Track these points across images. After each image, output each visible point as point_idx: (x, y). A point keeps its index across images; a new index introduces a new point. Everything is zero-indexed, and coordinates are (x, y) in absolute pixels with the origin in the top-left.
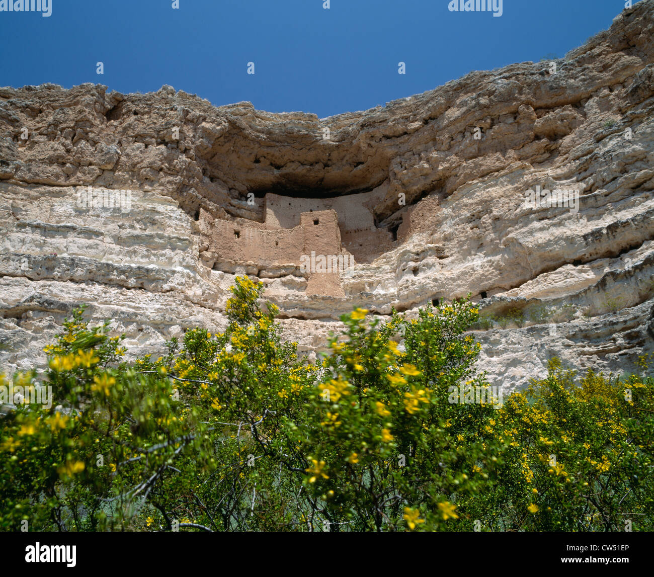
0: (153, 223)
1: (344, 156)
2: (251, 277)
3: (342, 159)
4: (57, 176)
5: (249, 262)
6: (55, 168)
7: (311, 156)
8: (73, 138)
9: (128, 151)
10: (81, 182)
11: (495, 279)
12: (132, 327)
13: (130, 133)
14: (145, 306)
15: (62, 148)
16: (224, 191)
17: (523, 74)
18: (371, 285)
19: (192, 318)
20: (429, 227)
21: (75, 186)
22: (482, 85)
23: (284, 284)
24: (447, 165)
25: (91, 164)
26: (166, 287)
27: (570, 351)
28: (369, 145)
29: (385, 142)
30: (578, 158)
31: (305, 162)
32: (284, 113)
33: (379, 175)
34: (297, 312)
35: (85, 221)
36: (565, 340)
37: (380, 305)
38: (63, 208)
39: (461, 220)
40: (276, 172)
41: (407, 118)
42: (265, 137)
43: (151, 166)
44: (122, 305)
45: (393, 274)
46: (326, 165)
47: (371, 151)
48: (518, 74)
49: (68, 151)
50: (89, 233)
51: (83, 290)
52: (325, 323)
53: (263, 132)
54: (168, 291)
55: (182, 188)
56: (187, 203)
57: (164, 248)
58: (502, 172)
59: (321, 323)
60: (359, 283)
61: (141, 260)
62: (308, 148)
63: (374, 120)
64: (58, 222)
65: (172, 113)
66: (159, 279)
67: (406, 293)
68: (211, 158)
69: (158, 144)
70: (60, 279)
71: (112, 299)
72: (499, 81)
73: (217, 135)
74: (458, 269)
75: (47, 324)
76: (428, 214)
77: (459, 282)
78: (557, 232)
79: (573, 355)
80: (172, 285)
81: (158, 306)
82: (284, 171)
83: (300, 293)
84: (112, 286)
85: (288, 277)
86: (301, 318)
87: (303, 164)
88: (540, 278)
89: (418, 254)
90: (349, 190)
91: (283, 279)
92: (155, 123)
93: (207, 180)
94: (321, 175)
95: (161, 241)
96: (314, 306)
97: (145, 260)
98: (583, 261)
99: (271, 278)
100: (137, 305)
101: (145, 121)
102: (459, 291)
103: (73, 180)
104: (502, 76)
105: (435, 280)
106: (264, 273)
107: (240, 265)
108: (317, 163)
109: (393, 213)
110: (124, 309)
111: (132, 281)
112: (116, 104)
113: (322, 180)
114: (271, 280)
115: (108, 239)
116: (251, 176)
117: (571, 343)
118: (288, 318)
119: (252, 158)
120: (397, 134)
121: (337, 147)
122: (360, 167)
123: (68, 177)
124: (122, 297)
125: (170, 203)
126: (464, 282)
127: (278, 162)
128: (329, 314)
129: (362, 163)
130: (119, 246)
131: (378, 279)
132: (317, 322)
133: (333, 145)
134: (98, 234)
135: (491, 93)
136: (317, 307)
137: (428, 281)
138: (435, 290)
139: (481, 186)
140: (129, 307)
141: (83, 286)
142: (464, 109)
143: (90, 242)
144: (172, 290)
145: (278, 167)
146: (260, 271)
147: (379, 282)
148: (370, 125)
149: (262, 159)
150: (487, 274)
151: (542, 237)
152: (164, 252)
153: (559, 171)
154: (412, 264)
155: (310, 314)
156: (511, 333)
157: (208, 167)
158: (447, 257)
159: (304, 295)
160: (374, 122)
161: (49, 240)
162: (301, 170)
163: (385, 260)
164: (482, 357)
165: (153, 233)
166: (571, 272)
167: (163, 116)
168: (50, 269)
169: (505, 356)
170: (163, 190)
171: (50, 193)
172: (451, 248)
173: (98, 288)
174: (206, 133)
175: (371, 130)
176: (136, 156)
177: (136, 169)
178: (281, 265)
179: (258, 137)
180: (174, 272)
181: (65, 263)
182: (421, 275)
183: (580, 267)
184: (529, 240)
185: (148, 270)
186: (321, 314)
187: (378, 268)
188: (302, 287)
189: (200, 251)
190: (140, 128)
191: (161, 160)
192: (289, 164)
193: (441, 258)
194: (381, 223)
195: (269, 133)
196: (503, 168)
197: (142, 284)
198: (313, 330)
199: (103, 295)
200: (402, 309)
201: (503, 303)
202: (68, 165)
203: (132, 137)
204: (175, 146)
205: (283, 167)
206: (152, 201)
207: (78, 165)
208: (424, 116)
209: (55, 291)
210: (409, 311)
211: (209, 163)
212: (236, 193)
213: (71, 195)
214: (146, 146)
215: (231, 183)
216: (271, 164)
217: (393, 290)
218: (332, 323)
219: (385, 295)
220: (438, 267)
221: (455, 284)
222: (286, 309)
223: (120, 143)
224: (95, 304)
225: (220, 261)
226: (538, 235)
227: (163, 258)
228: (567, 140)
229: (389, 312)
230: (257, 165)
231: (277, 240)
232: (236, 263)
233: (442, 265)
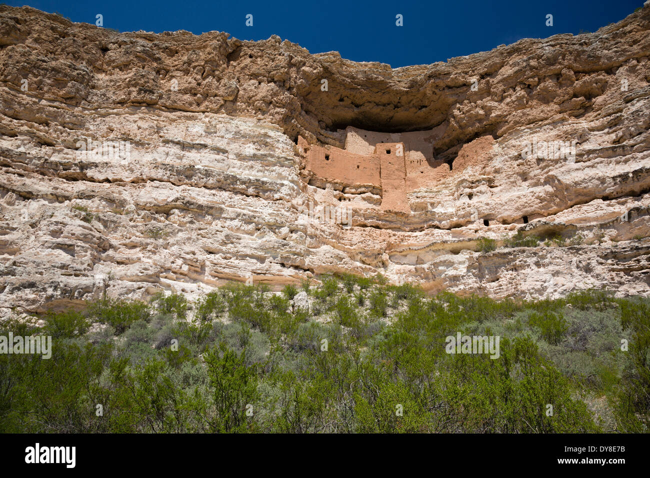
0: (266, 144)
1: (412, 100)
2: (338, 192)
3: (409, 103)
4: (191, 104)
5: (335, 181)
6: (188, 97)
7: (385, 99)
8: (203, 74)
9: (245, 86)
10: (209, 110)
11: (536, 206)
12: (251, 227)
13: (247, 71)
14: (261, 210)
15: (194, 81)
16: (316, 123)
17: (566, 44)
18: (432, 204)
19: (296, 223)
20: (482, 161)
21: (204, 112)
22: (532, 50)
23: (364, 199)
24: (499, 113)
25: (216, 95)
26: (277, 196)
27: (603, 267)
28: (434, 93)
29: (447, 92)
30: (610, 115)
31: (380, 103)
32: (364, 62)
33: (439, 118)
34: (375, 222)
35: (213, 140)
36: (599, 258)
37: (440, 221)
38: (196, 129)
39: (510, 158)
40: (356, 110)
41: (466, 73)
42: (349, 81)
43: (263, 99)
44: (243, 209)
45: (451, 197)
46: (396, 107)
47: (435, 98)
48: (562, 43)
49: (199, 84)
50: (218, 150)
51: (214, 195)
52: (396, 233)
53: (348, 77)
54: (277, 200)
55: (286, 119)
56: (289, 130)
57: (275, 165)
58: (546, 122)
59: (394, 232)
60: (422, 203)
61: (257, 174)
62: (383, 91)
63: (439, 72)
64: (192, 140)
65: (280, 57)
66: (272, 190)
67: (463, 213)
68: (306, 96)
69: (269, 82)
70: (196, 185)
71: (236, 204)
72: (547, 48)
73: (313, 78)
74: (505, 197)
75: (190, 219)
76: (480, 151)
77: (506, 207)
78: (591, 172)
79: (605, 271)
80: (282, 195)
81: (271, 211)
82: (362, 109)
83: (377, 208)
84: (236, 193)
85: (367, 194)
86: (377, 227)
87: (378, 105)
88: (575, 208)
89: (473, 183)
90: (412, 128)
91: (363, 195)
92: (266, 65)
93: (303, 113)
94: (391, 114)
95: (273, 160)
96: (388, 219)
97: (260, 174)
98: (610, 197)
99: (353, 194)
100: (255, 210)
101: (259, 63)
102: (505, 214)
103: (202, 108)
104: (548, 44)
105: (487, 204)
106: (347, 189)
107: (330, 182)
108: (388, 104)
109: (449, 149)
110: (245, 212)
111: (251, 190)
112: (235, 48)
113: (392, 118)
114: (353, 196)
115: (231, 156)
116: (336, 112)
117: (603, 261)
118: (367, 226)
119: (338, 97)
120: (457, 85)
121: (407, 92)
122: (424, 109)
123: (198, 105)
124: (243, 202)
125: (278, 130)
126: (510, 208)
127: (358, 102)
128: (399, 225)
129: (426, 107)
130: (240, 162)
131: (438, 200)
132: (389, 231)
133: (404, 91)
134: (225, 152)
135: (539, 57)
136: (390, 220)
137: (481, 205)
138: (486, 212)
139: (527, 132)
140: (249, 211)
141: (213, 192)
142: (517, 68)
143: (218, 157)
144: (281, 199)
145: (357, 106)
146: (344, 188)
147: (439, 203)
148: (436, 76)
149: (345, 99)
150: (529, 202)
151: (578, 176)
152: (274, 168)
153: (592, 124)
154: (468, 190)
155: (384, 225)
156: (555, 250)
157: (305, 103)
158: (497, 186)
159: (381, 209)
160: (440, 74)
161: (187, 154)
162: (376, 110)
163: (444, 186)
164: (532, 268)
165: (266, 152)
166: (601, 205)
167: (273, 60)
168: (189, 177)
169: (551, 268)
170: (272, 119)
171: (184, 116)
172: (500, 179)
173: (225, 194)
174: (305, 75)
175: (438, 81)
176: (251, 90)
177: (251, 101)
178: (362, 184)
179: (344, 80)
180: (282, 185)
181: (200, 173)
182: (475, 199)
183: (608, 202)
184: (567, 178)
185: (263, 182)
186: (394, 225)
187: (439, 191)
188: (379, 203)
189: (300, 170)
190: (254, 69)
191: (271, 95)
192: (366, 104)
193: (491, 187)
194: (439, 156)
195: (353, 78)
196: (546, 119)
197: (258, 193)
198: (387, 238)
199: (229, 200)
200: (458, 226)
201: (547, 227)
202: (199, 95)
203: (248, 75)
204: (282, 84)
205: (361, 106)
206: (264, 128)
207: (206, 96)
208: (481, 71)
209: (194, 195)
210: (465, 227)
211: (305, 99)
212: (324, 125)
213: (200, 119)
214: (260, 83)
215: (320, 117)
216: (352, 103)
217: (451, 210)
218: (403, 233)
219: (445, 213)
220: (490, 194)
221: (503, 208)
222: (365, 219)
223: (239, 80)
224: (223, 206)
225: (314, 178)
226: (574, 174)
227: (273, 173)
228: (599, 100)
229: (448, 227)
230: (341, 103)
231: (359, 164)
232: (326, 180)
233: (493, 192)
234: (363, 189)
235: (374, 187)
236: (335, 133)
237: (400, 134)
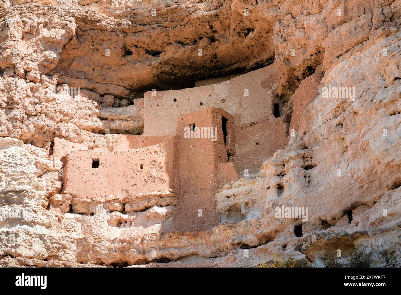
1: (229, 25)
2: (114, 214)
5: (107, 198)
18: (246, 206)
23: (149, 218)
40: (154, 61)
42: (128, 22)
46: (213, 40)
53: (125, 17)
60: (234, 205)
80: (8, 249)
82: (162, 58)
85: (152, 210)
87: (183, 44)
90: (252, 62)
91: (147, 212)
94: (210, 52)
99: (134, 212)
106: (127, 207)
108: (199, 39)
114: (135, 216)
116: (124, 74)
121: (216, 16)
122: (251, 35)
125: (13, 144)
127: (154, 48)
129: (252, 30)
133: (210, 15)
136: (180, 245)
145: (156, 54)
146: (123, 205)
149: (133, 49)
155: (173, 255)
158: (315, 165)
174: (49, 44)
178: (144, 195)
179: (119, 25)
186: (184, 252)
189: (49, 197)
192: (167, 48)
193: (308, 168)
205: (161, 52)
212: (109, 99)
216: (147, 52)
220: (302, 181)
229: (257, 244)
230: (129, 58)
231: (142, 162)
232: (93, 201)
233: (309, 177)
234: (146, 204)
235: (161, 196)
236: (130, 107)
237: (228, 82)
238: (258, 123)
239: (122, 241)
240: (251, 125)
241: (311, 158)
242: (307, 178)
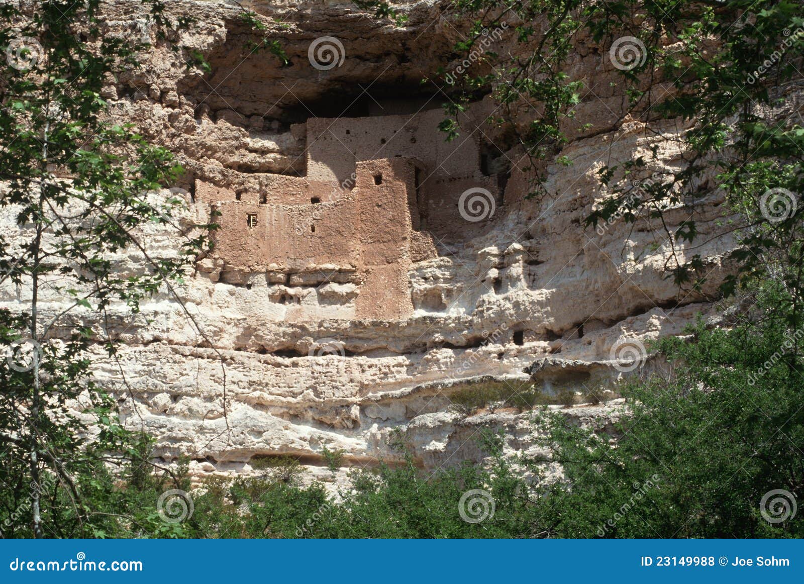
1: (428, 46)
2: (276, 287)
5: (270, 267)
14: (123, 369)
23: (322, 298)
26: (148, 336)
31: (368, 57)
37: (452, 333)
44: (96, 369)
52: (375, 361)
54: (149, 343)
59: (370, 361)
60: (434, 289)
66: (139, 327)
67: (480, 321)
80: (157, 333)
85: (328, 287)
87: (363, 60)
91: (320, 290)
94: (397, 72)
96: (361, 335)
99: (303, 287)
100: (114, 368)
105: (517, 305)
106: (295, 279)
107: (258, 273)
108: (386, 56)
110: (98, 374)
114: (305, 291)
124: (94, 358)
128: (384, 344)
131: (458, 284)
132: (363, 360)
136: (366, 336)
137: (508, 305)
138: (516, 319)
140: (105, 371)
144: (156, 340)
146: (289, 278)
147: (459, 291)
149: (295, 60)
154: (494, 273)
155: (356, 347)
158: (542, 263)
162: (361, 71)
172: (548, 249)
178: (318, 268)
180: (157, 313)
185: (122, 317)
186: (370, 346)
188: (350, 299)
193: (535, 262)
198: (357, 375)
200: (477, 343)
215: (249, 108)
218: (386, 360)
221: (543, 310)
225: (228, 269)
231: (314, 223)
232: (251, 270)
233: (534, 275)
234: (320, 279)
235: (340, 271)
236: (286, 135)
238: (459, 178)
239: (292, 326)
240: (451, 180)
241: (538, 252)
242: (532, 277)
